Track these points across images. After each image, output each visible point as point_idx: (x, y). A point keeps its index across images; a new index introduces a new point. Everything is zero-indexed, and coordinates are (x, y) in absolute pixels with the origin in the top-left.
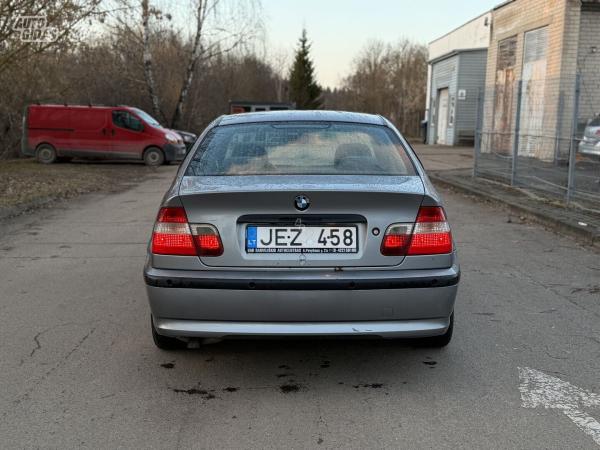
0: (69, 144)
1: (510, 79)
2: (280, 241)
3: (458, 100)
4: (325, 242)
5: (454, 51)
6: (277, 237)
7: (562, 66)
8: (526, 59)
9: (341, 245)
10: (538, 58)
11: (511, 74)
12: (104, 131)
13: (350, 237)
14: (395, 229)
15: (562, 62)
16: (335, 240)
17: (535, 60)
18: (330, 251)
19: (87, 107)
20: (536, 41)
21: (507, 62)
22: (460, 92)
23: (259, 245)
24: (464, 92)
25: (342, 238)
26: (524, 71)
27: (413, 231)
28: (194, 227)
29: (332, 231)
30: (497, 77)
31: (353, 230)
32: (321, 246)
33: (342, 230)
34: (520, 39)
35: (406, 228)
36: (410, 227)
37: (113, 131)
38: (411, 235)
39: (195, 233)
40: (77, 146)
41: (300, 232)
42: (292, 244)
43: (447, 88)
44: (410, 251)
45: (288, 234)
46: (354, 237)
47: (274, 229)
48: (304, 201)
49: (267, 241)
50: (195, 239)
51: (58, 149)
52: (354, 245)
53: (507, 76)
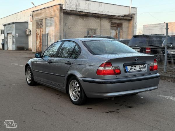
1: (41, 31)
3: (16, 37)
4: (140, 69)
5: (13, 22)
6: (132, 68)
7: (60, 28)
8: (47, 26)
9: (143, 69)
10: (51, 26)
11: (41, 30)
13: (144, 67)
15: (60, 27)
17: (50, 26)
18: (142, 71)
20: (50, 21)
21: (39, 26)
22: (16, 34)
23: (129, 71)
24: (17, 34)
26: (46, 29)
27: (153, 65)
28: (114, 67)
29: (141, 66)
30: (36, 31)
31: (144, 65)
32: (140, 70)
33: (143, 65)
34: (44, 20)
39: (114, 69)
41: (135, 66)
42: (135, 70)
43: (11, 33)
44: (154, 70)
45: (133, 67)
46: (145, 67)
47: (130, 66)
48: (137, 59)
49: (130, 70)
50: (114, 70)
52: (145, 69)
53: (40, 30)
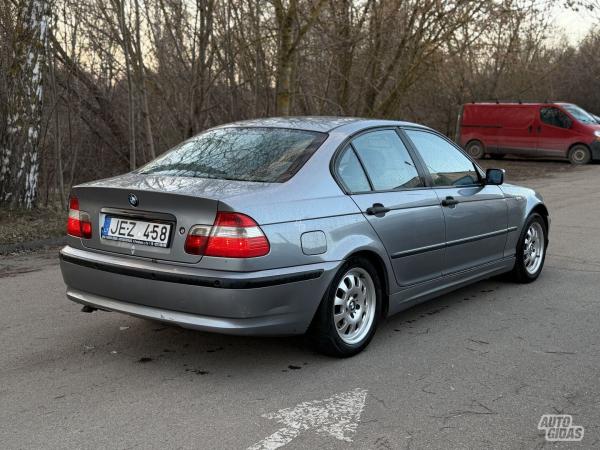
0: (496, 141)
2: (122, 231)
4: (147, 236)
6: (121, 228)
9: (158, 240)
12: (531, 128)
13: (165, 234)
14: (196, 230)
16: (154, 235)
18: (149, 244)
19: (517, 104)
23: (110, 234)
25: (159, 233)
27: (210, 233)
28: (81, 214)
29: (155, 226)
31: (168, 227)
32: (145, 239)
33: (161, 226)
35: (205, 230)
36: (209, 229)
37: (539, 128)
38: (209, 237)
39: (81, 219)
40: (504, 143)
41: (135, 224)
42: (129, 235)
44: (208, 253)
45: (128, 226)
46: (167, 234)
47: (121, 220)
49: (114, 230)
50: (81, 224)
51: (486, 145)
52: (166, 241)
